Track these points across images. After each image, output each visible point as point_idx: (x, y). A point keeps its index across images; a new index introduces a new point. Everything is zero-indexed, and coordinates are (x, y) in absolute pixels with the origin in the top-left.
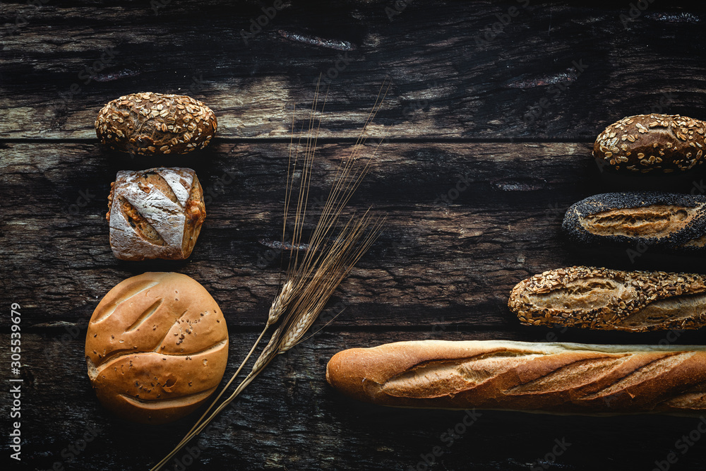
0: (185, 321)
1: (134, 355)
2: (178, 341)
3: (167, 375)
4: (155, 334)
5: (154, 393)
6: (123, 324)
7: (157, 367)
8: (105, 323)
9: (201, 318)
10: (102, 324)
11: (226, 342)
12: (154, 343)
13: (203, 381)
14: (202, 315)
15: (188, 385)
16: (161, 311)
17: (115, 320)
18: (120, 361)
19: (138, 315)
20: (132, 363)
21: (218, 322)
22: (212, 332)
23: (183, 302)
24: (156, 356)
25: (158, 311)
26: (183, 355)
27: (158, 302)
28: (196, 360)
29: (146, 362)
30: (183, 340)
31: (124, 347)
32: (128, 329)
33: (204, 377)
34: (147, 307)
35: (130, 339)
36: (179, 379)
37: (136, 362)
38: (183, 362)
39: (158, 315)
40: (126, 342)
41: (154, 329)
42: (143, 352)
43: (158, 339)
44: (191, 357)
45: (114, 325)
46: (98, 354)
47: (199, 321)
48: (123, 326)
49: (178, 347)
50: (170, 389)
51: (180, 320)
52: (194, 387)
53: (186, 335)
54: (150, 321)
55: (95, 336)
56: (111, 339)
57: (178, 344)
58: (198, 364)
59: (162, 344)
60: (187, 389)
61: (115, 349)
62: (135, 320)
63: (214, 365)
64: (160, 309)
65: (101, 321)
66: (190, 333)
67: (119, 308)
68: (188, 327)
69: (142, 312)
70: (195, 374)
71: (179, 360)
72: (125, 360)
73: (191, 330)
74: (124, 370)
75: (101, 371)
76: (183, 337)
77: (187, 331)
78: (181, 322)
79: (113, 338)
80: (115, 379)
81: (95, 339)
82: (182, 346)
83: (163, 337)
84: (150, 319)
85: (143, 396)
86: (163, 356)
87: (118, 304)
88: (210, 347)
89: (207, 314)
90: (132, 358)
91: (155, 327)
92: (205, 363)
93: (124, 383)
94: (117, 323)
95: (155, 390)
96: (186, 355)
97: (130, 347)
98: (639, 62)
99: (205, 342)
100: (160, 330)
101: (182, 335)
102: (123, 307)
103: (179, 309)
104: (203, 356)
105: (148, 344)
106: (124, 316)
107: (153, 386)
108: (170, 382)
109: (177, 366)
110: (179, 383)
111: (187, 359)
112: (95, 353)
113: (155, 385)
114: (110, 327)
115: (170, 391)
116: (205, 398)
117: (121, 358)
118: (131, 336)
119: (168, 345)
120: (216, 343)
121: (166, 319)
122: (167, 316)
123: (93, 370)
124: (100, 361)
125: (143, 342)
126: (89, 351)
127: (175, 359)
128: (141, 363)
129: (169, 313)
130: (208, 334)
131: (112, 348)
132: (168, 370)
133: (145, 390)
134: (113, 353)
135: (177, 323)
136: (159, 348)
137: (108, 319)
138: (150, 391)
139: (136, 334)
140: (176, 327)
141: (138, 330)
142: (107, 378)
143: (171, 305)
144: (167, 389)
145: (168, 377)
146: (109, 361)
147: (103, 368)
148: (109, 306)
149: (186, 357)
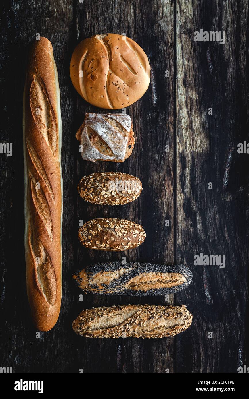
0: (124, 87)
1: (108, 59)
2: (114, 83)
3: (97, 76)
4: (119, 71)
5: (87, 69)
6: (125, 54)
7: (101, 71)
8: (125, 44)
9: (125, 95)
10: (125, 43)
11: (111, 108)
12: (114, 69)
13: (92, 95)
14: (127, 96)
15: (91, 87)
16: (130, 74)
17: (127, 50)
18: (105, 51)
19: (129, 62)
20: (104, 58)
21: (123, 104)
22: (118, 101)
23: (135, 86)
24: (107, 70)
25: (130, 72)
26: (107, 85)
27: (135, 73)
28: (104, 92)
29: (105, 65)
30: (114, 85)
31: (113, 54)
32: (122, 56)
33: (94, 96)
34: (133, 67)
35: (116, 57)
36: (94, 82)
37: (104, 60)
38: (103, 84)
39: (129, 72)
40: (115, 55)
41: (121, 70)
42: (109, 64)
43: (116, 72)
44: (106, 89)
45: (124, 49)
46: (109, 40)
47: (124, 94)
48: (123, 54)
49: (111, 82)
50: (89, 77)
51: (125, 84)
52: (90, 90)
53: (117, 87)
54: (125, 69)
55: (118, 39)
56: (117, 47)
57: (113, 82)
58: (102, 93)
59: (113, 74)
60: (89, 86)
61: (112, 49)
62: (126, 60)
63: (101, 101)
64: (131, 74)
65: (126, 42)
66: (118, 89)
67: (133, 52)
68: (121, 88)
69: (131, 64)
70: (97, 91)
71: (104, 82)
72: (106, 54)
73: (119, 90)
74: (100, 53)
75: (100, 41)
76: (116, 85)
77: (119, 87)
78: (124, 85)
79: (118, 48)
80: (96, 48)
81: (117, 39)
82: (112, 84)
83: (116, 74)
84: (126, 68)
85: (86, 62)
86: (107, 74)
87: (135, 52)
88: (110, 99)
89: (127, 98)
90: (107, 58)
91: (122, 71)
92: (102, 96)
93: (94, 53)
94: (125, 51)
95: (89, 69)
96: (107, 86)
97: (112, 56)
98: (216, 338)
99: (113, 96)
100: (120, 73)
101: (117, 85)
102: (133, 54)
103: (131, 84)
104: (105, 95)
105: (113, 67)
106: (129, 55)
107: (92, 68)
108: (93, 77)
109: (102, 81)
110: (92, 82)
111: (105, 87)
112: (110, 39)
113: (92, 70)
114: (123, 47)
115: (88, 77)
116: (83, 95)
117: (107, 52)
118: (118, 58)
119: (112, 78)
120: (112, 103)
121: (126, 77)
122: (128, 77)
123: (101, 37)
124: (105, 41)
125: (115, 64)
126: (111, 35)
127: (105, 80)
128: (104, 62)
129: (129, 78)
130: (117, 99)
131: (112, 48)
132: (99, 77)
133: (89, 64)
134: (110, 48)
135: (123, 82)
136: (111, 72)
137: (127, 46)
138: (89, 66)
139: (119, 60)
140: (121, 82)
141: (121, 62)
142: (96, 44)
143: (133, 80)
144: (89, 75)
145: (96, 77)
146: (106, 45)
147: (102, 42)
148: (134, 47)
149: (106, 86)
